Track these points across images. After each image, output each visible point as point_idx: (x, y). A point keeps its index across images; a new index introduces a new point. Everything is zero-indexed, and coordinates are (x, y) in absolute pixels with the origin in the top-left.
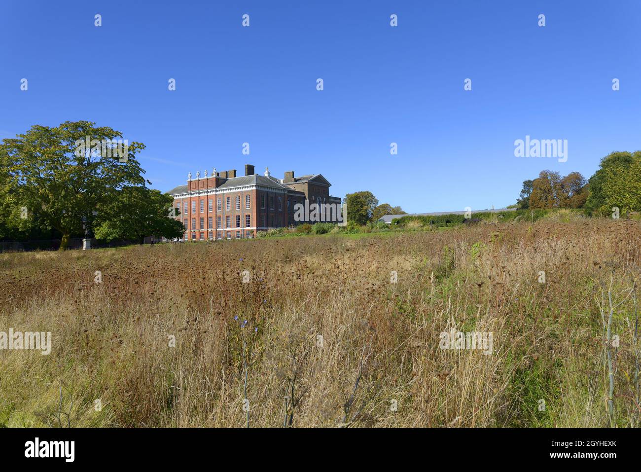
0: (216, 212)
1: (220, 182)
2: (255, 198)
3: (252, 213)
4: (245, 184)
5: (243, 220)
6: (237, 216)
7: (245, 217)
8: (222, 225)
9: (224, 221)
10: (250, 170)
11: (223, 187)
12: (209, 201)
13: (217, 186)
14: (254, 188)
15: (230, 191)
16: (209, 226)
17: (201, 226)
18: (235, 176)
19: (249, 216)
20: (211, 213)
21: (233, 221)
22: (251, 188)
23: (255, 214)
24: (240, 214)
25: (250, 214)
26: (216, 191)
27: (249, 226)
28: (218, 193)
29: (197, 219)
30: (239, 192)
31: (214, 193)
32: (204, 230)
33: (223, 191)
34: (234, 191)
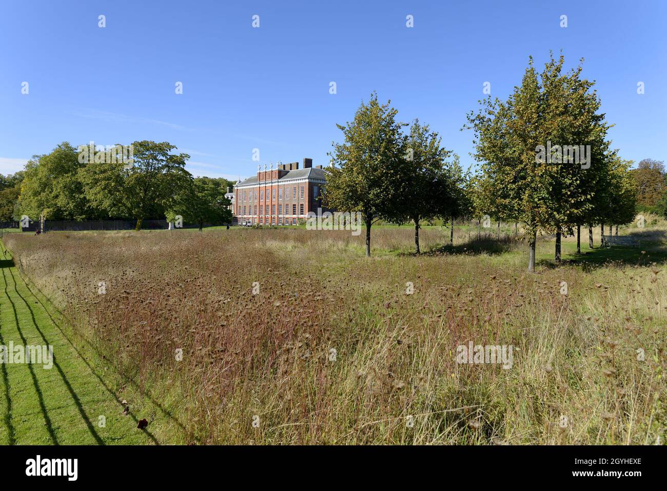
0: (278, 201)
1: (282, 174)
2: (308, 189)
3: (305, 203)
4: (301, 176)
5: (298, 209)
6: (294, 205)
7: (300, 205)
8: (282, 212)
9: (283, 210)
10: (308, 163)
11: (285, 178)
12: (273, 191)
13: (280, 177)
14: (307, 180)
15: (289, 183)
16: (273, 213)
17: (266, 213)
18: (297, 168)
19: (303, 205)
20: (275, 201)
21: (291, 209)
22: (305, 181)
23: (307, 204)
24: (296, 203)
25: (303, 203)
26: (278, 182)
27: (303, 214)
28: (280, 184)
29: (264, 205)
30: (296, 183)
31: (277, 184)
32: (269, 216)
33: (284, 182)
34: (292, 182)
